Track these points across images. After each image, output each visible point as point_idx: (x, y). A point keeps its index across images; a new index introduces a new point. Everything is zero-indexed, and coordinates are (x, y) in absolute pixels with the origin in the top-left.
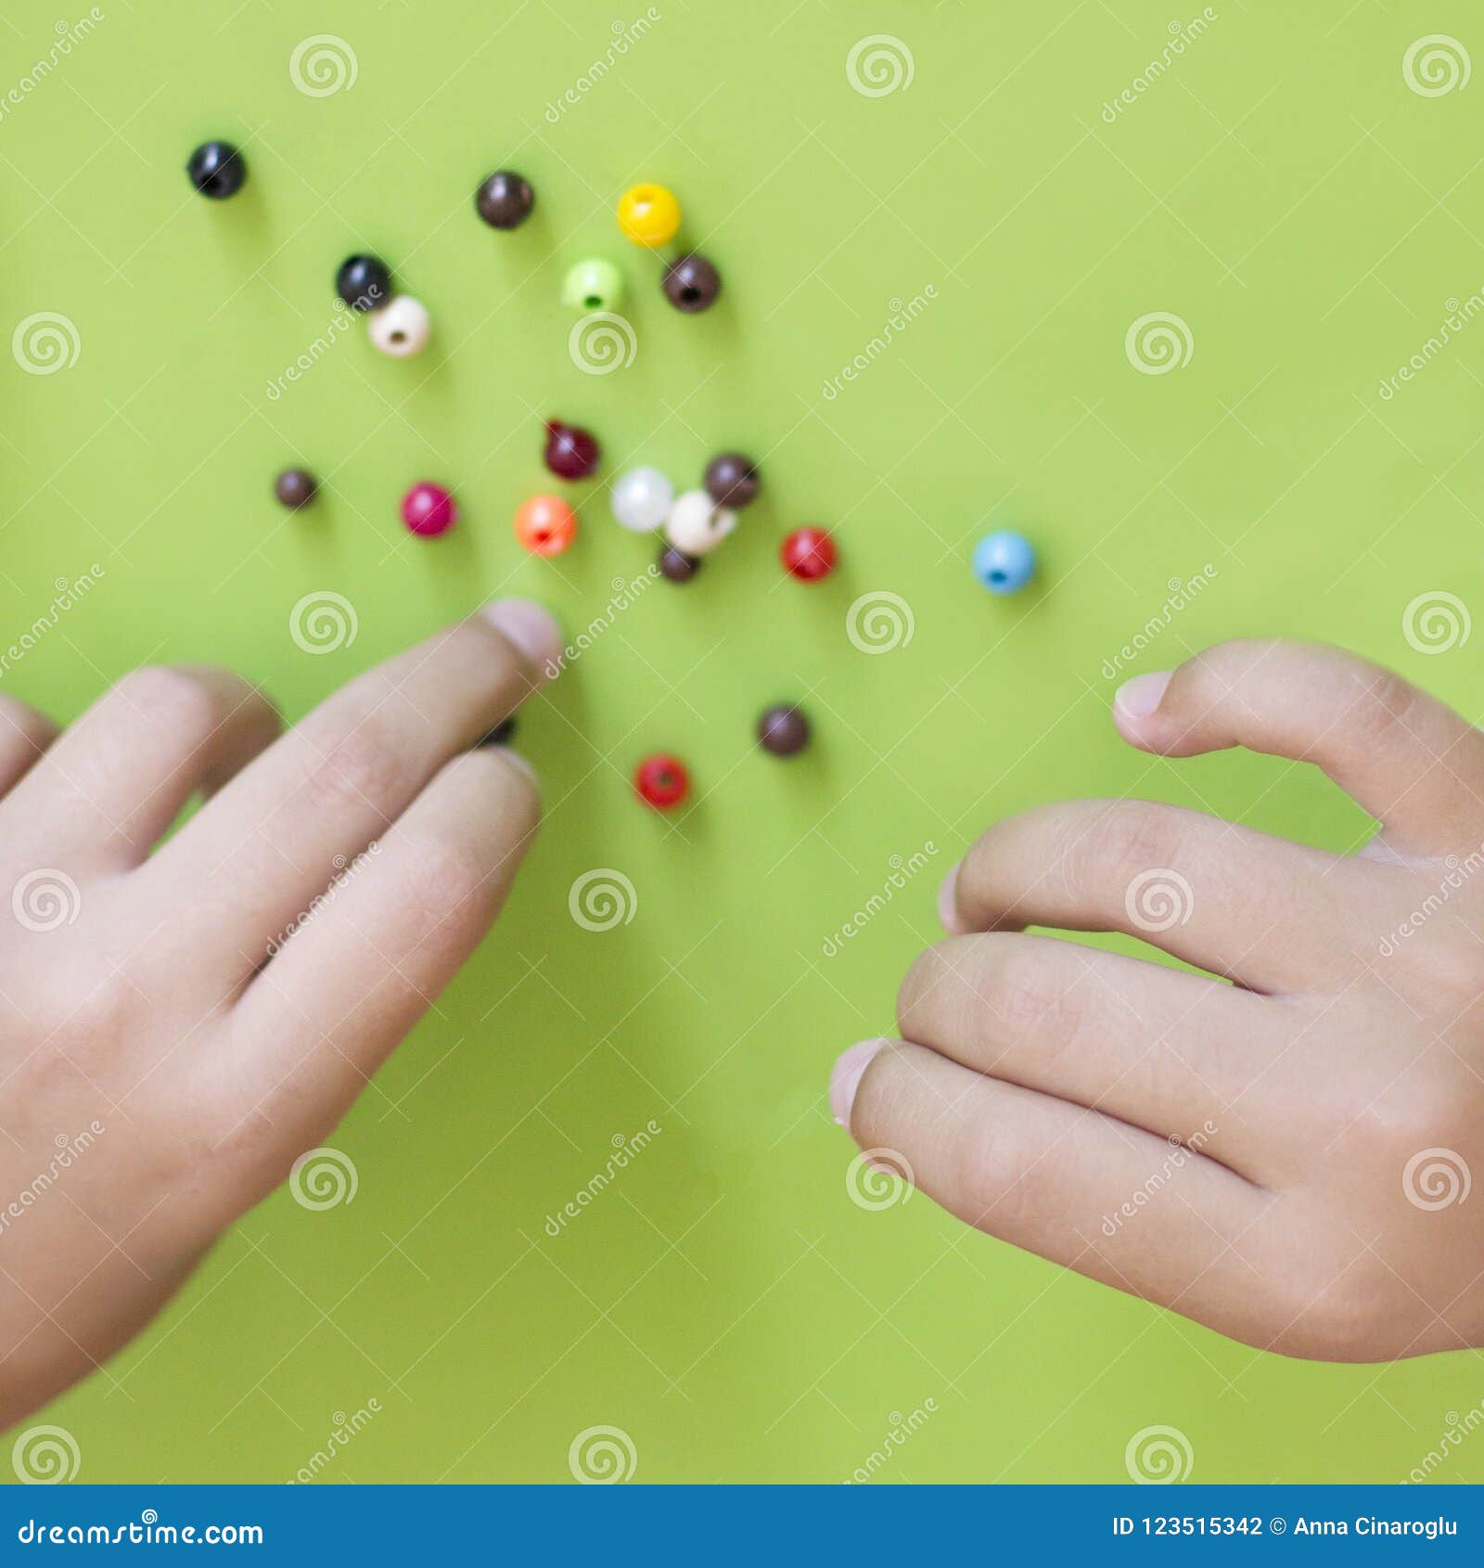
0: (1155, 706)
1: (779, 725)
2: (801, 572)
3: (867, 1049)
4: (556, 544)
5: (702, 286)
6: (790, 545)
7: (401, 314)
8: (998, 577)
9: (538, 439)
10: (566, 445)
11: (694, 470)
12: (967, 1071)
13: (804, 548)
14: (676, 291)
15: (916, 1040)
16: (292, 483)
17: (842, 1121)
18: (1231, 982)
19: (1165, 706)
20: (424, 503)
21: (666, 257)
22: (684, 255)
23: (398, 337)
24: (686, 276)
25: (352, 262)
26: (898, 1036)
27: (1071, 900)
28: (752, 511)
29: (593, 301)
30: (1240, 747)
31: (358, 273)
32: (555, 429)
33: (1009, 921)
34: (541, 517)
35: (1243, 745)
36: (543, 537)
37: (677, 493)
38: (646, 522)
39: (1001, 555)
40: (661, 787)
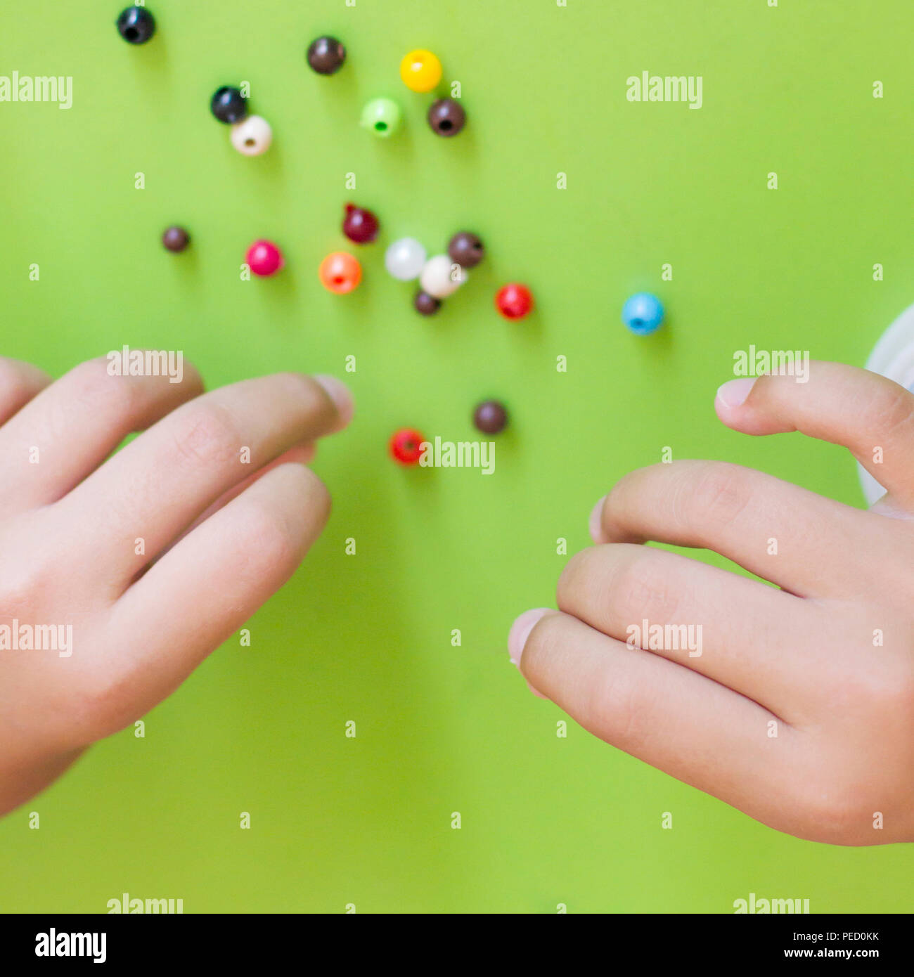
0: (743, 401)
1: (487, 414)
2: (508, 312)
3: (537, 614)
4: (346, 286)
5: (453, 119)
6: (502, 295)
7: (253, 127)
8: (638, 323)
9: (339, 215)
10: (357, 220)
11: (442, 240)
12: (600, 634)
13: (511, 297)
14: (437, 121)
15: (568, 612)
16: (173, 236)
17: (515, 661)
18: (779, 588)
19: (750, 401)
20: (261, 254)
21: (432, 99)
22: (443, 98)
23: (250, 142)
24: (444, 112)
25: (223, 91)
26: (556, 608)
27: (677, 524)
28: (479, 270)
29: (381, 126)
30: (797, 432)
31: (226, 99)
32: (350, 209)
33: (635, 537)
34: (338, 268)
35: (800, 430)
36: (339, 280)
37: (429, 256)
38: (408, 274)
39: (641, 309)
40: (407, 451)
